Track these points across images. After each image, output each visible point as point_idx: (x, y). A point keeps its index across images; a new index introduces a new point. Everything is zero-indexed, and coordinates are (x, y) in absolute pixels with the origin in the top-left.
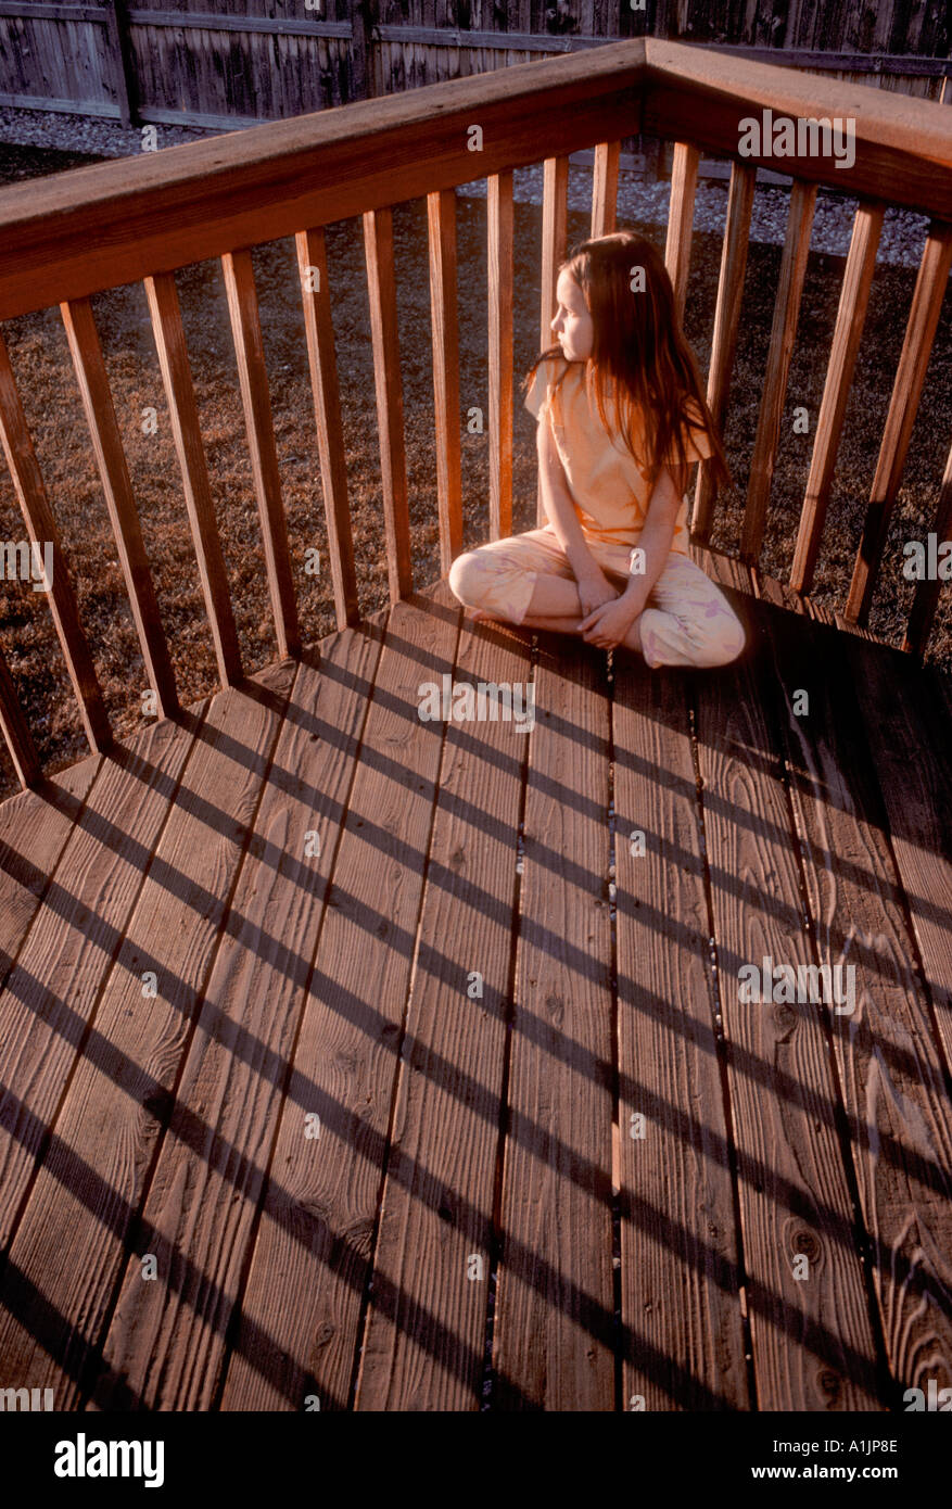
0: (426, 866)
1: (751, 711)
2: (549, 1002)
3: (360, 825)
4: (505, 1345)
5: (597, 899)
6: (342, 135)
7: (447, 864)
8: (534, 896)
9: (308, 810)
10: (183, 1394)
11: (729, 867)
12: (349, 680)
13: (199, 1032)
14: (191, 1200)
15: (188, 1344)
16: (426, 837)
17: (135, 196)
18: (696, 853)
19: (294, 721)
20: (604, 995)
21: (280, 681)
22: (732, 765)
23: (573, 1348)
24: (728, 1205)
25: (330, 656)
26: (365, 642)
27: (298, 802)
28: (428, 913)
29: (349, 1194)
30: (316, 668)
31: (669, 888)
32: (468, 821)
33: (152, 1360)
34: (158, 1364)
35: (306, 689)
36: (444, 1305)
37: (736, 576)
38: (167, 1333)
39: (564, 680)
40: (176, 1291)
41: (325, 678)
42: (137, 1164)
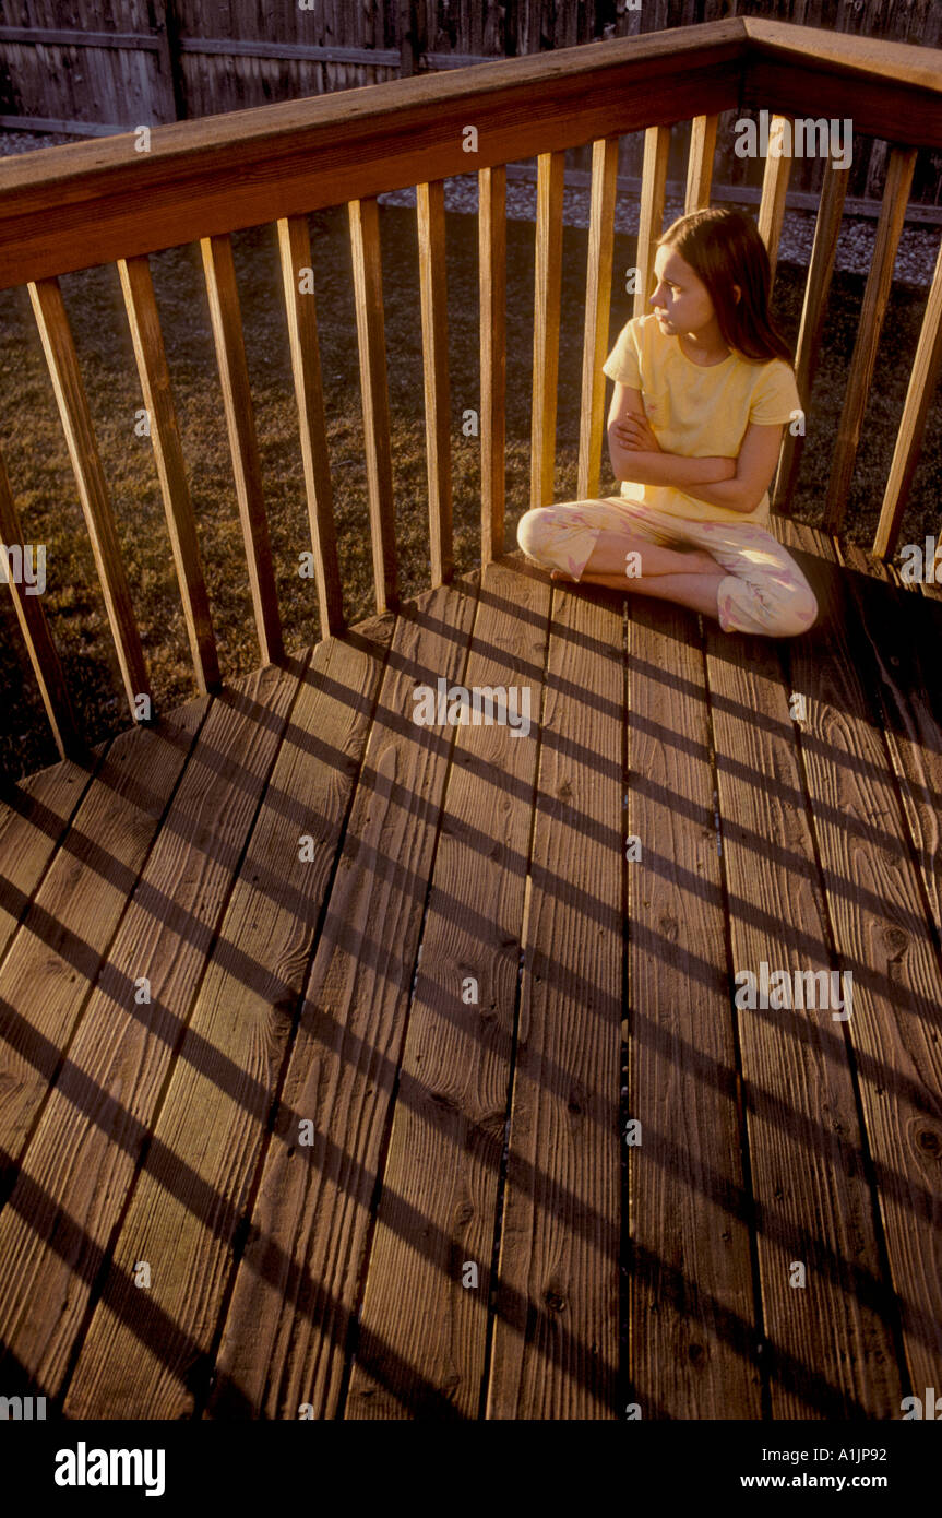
0: (535, 797)
1: (843, 666)
2: (662, 922)
3: (468, 761)
4: (641, 1228)
5: (705, 829)
7: (555, 796)
8: (642, 826)
9: (415, 746)
10: (330, 1263)
11: (830, 799)
12: (446, 631)
13: (324, 942)
14: (325, 1092)
15: (334, 1213)
16: (533, 772)
17: (280, 136)
18: (797, 787)
19: (395, 668)
20: (716, 914)
21: (381, 632)
22: (828, 713)
23: (707, 1229)
24: (850, 1105)
25: (427, 610)
26: (461, 598)
27: (405, 740)
28: (539, 841)
29: (479, 1090)
30: (414, 620)
31: (773, 821)
32: (573, 758)
33: (298, 1234)
34: (304, 1237)
35: (405, 639)
36: (579, 1185)
37: (816, 544)
38: (310, 1210)
39: (658, 635)
40: (317, 1167)
41: (423, 630)
42: (271, 1060)
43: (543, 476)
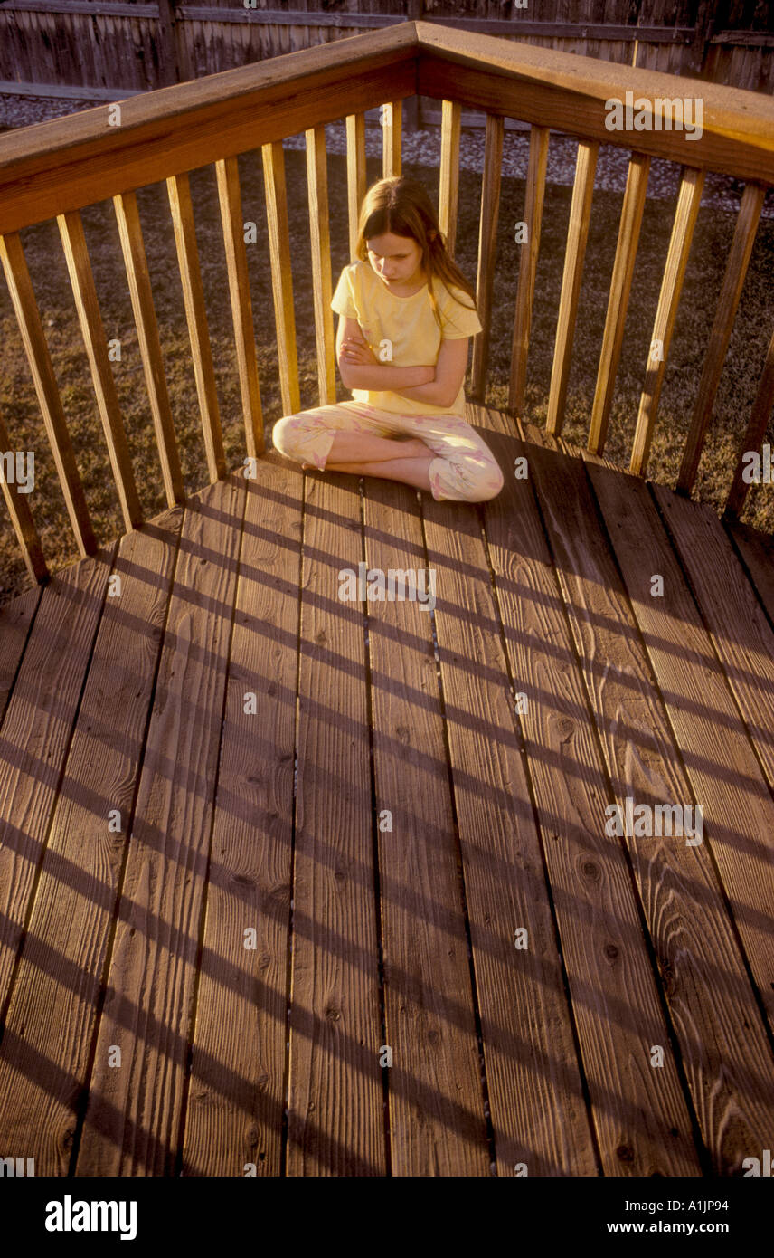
0: (299, 644)
1: (525, 521)
2: (398, 731)
3: (246, 621)
4: (392, 955)
5: (426, 656)
6: (199, 102)
7: (314, 642)
8: (380, 660)
9: (205, 612)
10: (168, 1009)
11: (517, 625)
12: (224, 518)
13: (145, 771)
14: (154, 886)
15: (168, 972)
16: (296, 626)
17: (51, 152)
18: (493, 618)
19: (186, 550)
20: (437, 719)
21: (172, 522)
22: (515, 559)
23: (438, 950)
24: (536, 851)
25: (208, 502)
26: (233, 490)
27: (197, 608)
28: (303, 678)
29: (269, 870)
30: (198, 511)
31: (477, 646)
32: (326, 610)
33: (143, 991)
34: (148, 992)
35: (192, 527)
36: (345, 930)
37: (503, 425)
38: (151, 973)
39: (387, 508)
40: (154, 939)
41: (206, 518)
42: (112, 866)
43: (290, 389)
